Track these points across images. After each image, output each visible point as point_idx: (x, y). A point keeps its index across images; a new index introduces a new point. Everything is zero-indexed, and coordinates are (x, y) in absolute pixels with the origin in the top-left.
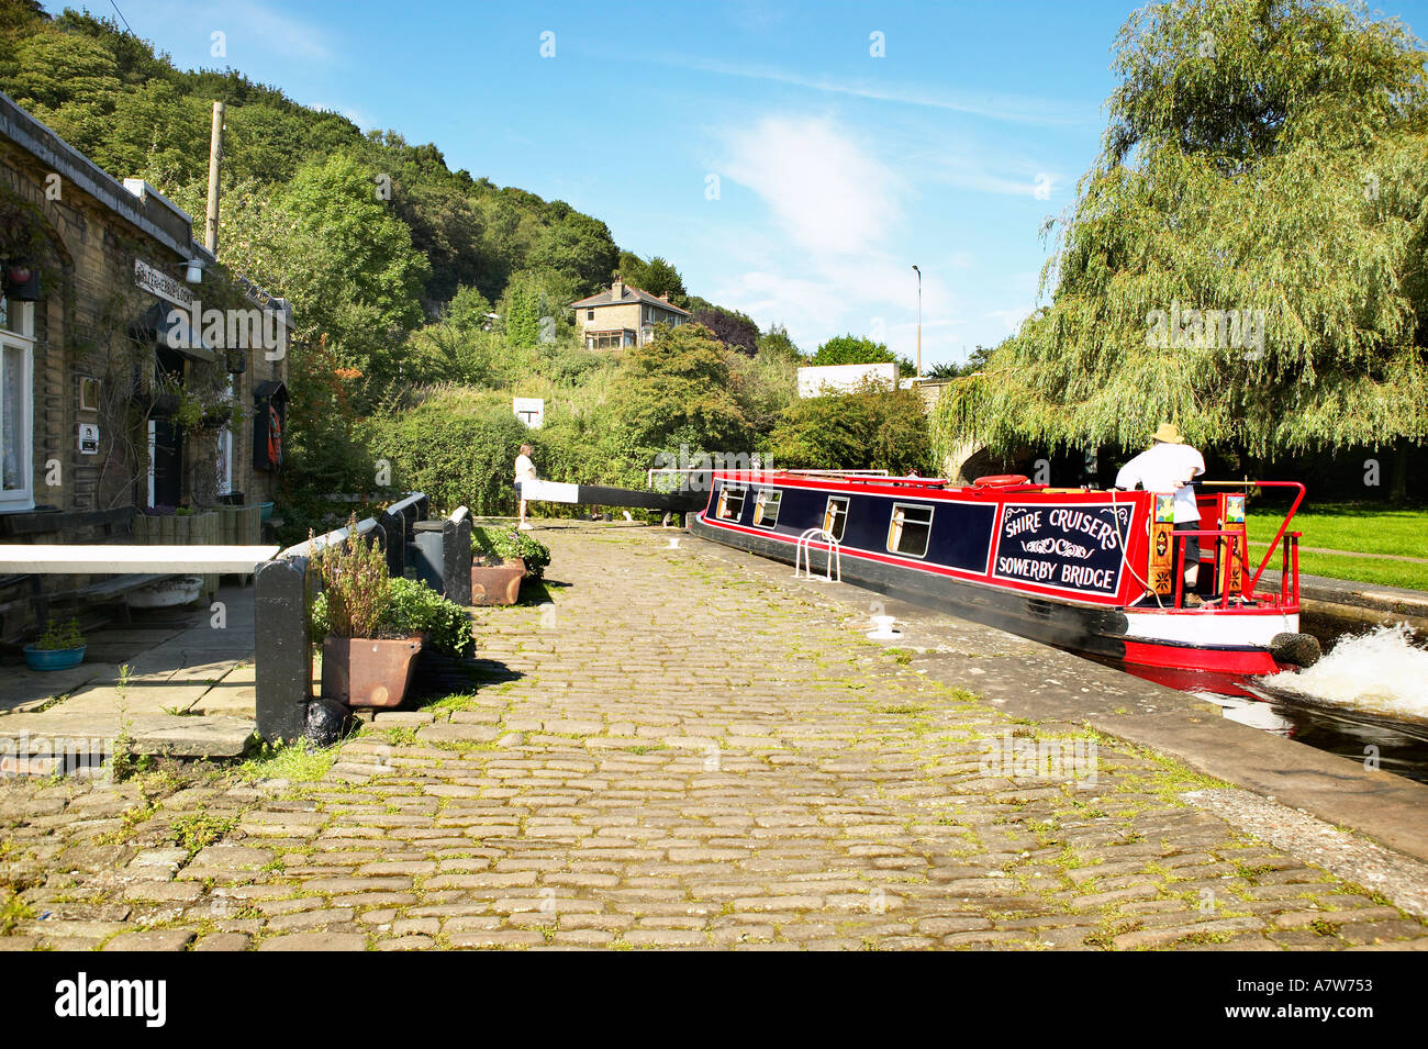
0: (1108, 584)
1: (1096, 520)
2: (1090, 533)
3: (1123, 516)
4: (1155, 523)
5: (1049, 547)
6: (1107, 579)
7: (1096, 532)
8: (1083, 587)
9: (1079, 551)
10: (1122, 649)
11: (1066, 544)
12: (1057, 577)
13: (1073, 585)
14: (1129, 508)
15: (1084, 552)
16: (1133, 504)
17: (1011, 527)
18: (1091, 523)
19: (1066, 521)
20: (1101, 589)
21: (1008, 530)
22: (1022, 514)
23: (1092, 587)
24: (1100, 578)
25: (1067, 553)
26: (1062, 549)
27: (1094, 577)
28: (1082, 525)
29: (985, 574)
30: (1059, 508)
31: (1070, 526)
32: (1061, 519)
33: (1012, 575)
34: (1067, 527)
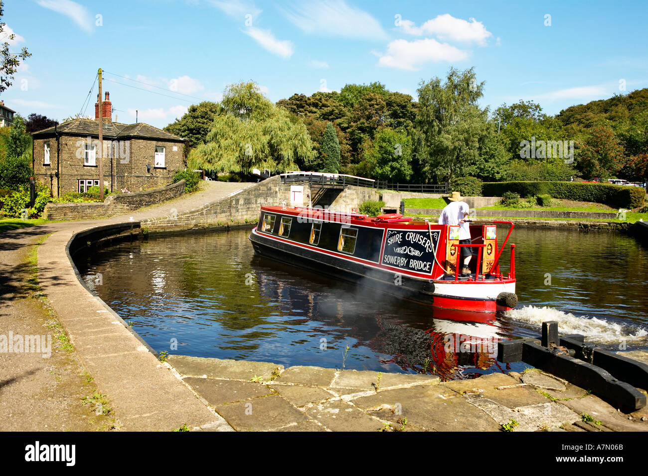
0: (428, 269)
1: (425, 238)
2: (422, 244)
3: (436, 236)
4: (449, 240)
5: (405, 250)
6: (428, 267)
7: (424, 244)
8: (418, 270)
9: (417, 253)
10: (432, 300)
11: (412, 249)
12: (407, 265)
13: (413, 269)
14: (438, 232)
15: (419, 253)
16: (440, 231)
17: (390, 240)
18: (422, 239)
19: (412, 238)
20: (425, 271)
21: (389, 242)
22: (395, 234)
23: (421, 270)
24: (425, 266)
25: (412, 254)
26: (410, 251)
27: (422, 265)
28: (419, 240)
29: (378, 263)
30: (410, 232)
31: (414, 241)
32: (410, 237)
33: (389, 264)
34: (413, 241)
